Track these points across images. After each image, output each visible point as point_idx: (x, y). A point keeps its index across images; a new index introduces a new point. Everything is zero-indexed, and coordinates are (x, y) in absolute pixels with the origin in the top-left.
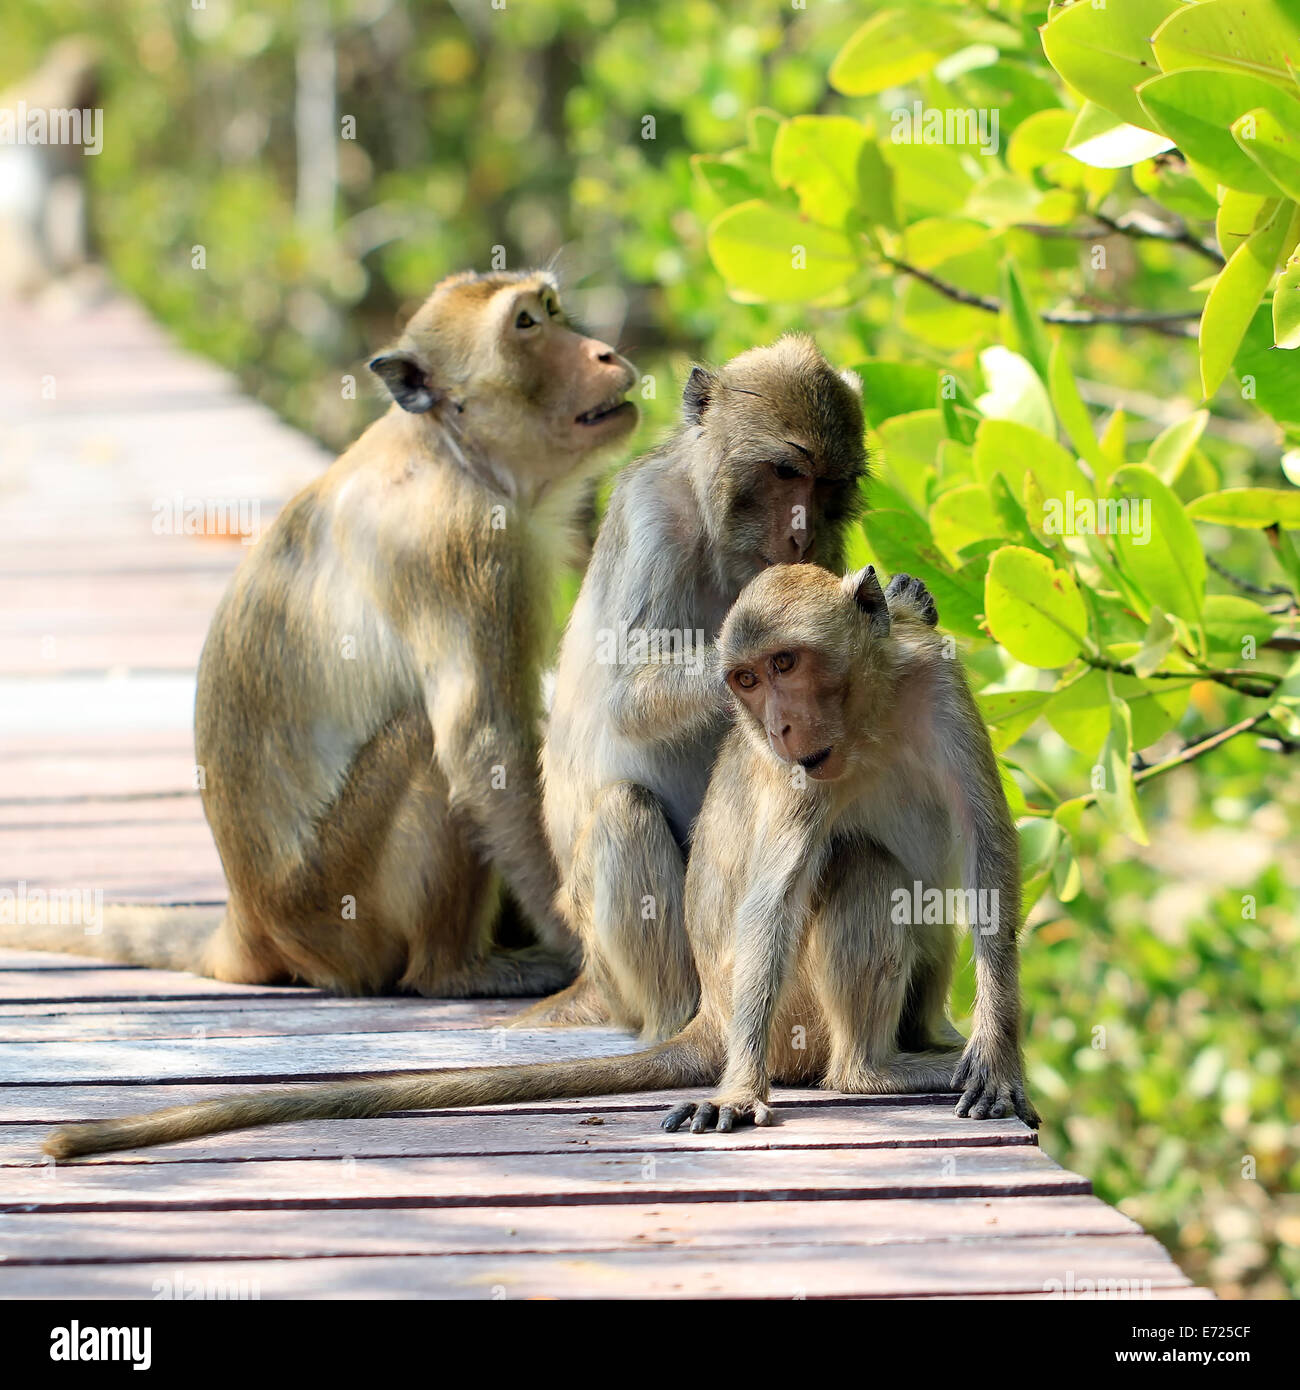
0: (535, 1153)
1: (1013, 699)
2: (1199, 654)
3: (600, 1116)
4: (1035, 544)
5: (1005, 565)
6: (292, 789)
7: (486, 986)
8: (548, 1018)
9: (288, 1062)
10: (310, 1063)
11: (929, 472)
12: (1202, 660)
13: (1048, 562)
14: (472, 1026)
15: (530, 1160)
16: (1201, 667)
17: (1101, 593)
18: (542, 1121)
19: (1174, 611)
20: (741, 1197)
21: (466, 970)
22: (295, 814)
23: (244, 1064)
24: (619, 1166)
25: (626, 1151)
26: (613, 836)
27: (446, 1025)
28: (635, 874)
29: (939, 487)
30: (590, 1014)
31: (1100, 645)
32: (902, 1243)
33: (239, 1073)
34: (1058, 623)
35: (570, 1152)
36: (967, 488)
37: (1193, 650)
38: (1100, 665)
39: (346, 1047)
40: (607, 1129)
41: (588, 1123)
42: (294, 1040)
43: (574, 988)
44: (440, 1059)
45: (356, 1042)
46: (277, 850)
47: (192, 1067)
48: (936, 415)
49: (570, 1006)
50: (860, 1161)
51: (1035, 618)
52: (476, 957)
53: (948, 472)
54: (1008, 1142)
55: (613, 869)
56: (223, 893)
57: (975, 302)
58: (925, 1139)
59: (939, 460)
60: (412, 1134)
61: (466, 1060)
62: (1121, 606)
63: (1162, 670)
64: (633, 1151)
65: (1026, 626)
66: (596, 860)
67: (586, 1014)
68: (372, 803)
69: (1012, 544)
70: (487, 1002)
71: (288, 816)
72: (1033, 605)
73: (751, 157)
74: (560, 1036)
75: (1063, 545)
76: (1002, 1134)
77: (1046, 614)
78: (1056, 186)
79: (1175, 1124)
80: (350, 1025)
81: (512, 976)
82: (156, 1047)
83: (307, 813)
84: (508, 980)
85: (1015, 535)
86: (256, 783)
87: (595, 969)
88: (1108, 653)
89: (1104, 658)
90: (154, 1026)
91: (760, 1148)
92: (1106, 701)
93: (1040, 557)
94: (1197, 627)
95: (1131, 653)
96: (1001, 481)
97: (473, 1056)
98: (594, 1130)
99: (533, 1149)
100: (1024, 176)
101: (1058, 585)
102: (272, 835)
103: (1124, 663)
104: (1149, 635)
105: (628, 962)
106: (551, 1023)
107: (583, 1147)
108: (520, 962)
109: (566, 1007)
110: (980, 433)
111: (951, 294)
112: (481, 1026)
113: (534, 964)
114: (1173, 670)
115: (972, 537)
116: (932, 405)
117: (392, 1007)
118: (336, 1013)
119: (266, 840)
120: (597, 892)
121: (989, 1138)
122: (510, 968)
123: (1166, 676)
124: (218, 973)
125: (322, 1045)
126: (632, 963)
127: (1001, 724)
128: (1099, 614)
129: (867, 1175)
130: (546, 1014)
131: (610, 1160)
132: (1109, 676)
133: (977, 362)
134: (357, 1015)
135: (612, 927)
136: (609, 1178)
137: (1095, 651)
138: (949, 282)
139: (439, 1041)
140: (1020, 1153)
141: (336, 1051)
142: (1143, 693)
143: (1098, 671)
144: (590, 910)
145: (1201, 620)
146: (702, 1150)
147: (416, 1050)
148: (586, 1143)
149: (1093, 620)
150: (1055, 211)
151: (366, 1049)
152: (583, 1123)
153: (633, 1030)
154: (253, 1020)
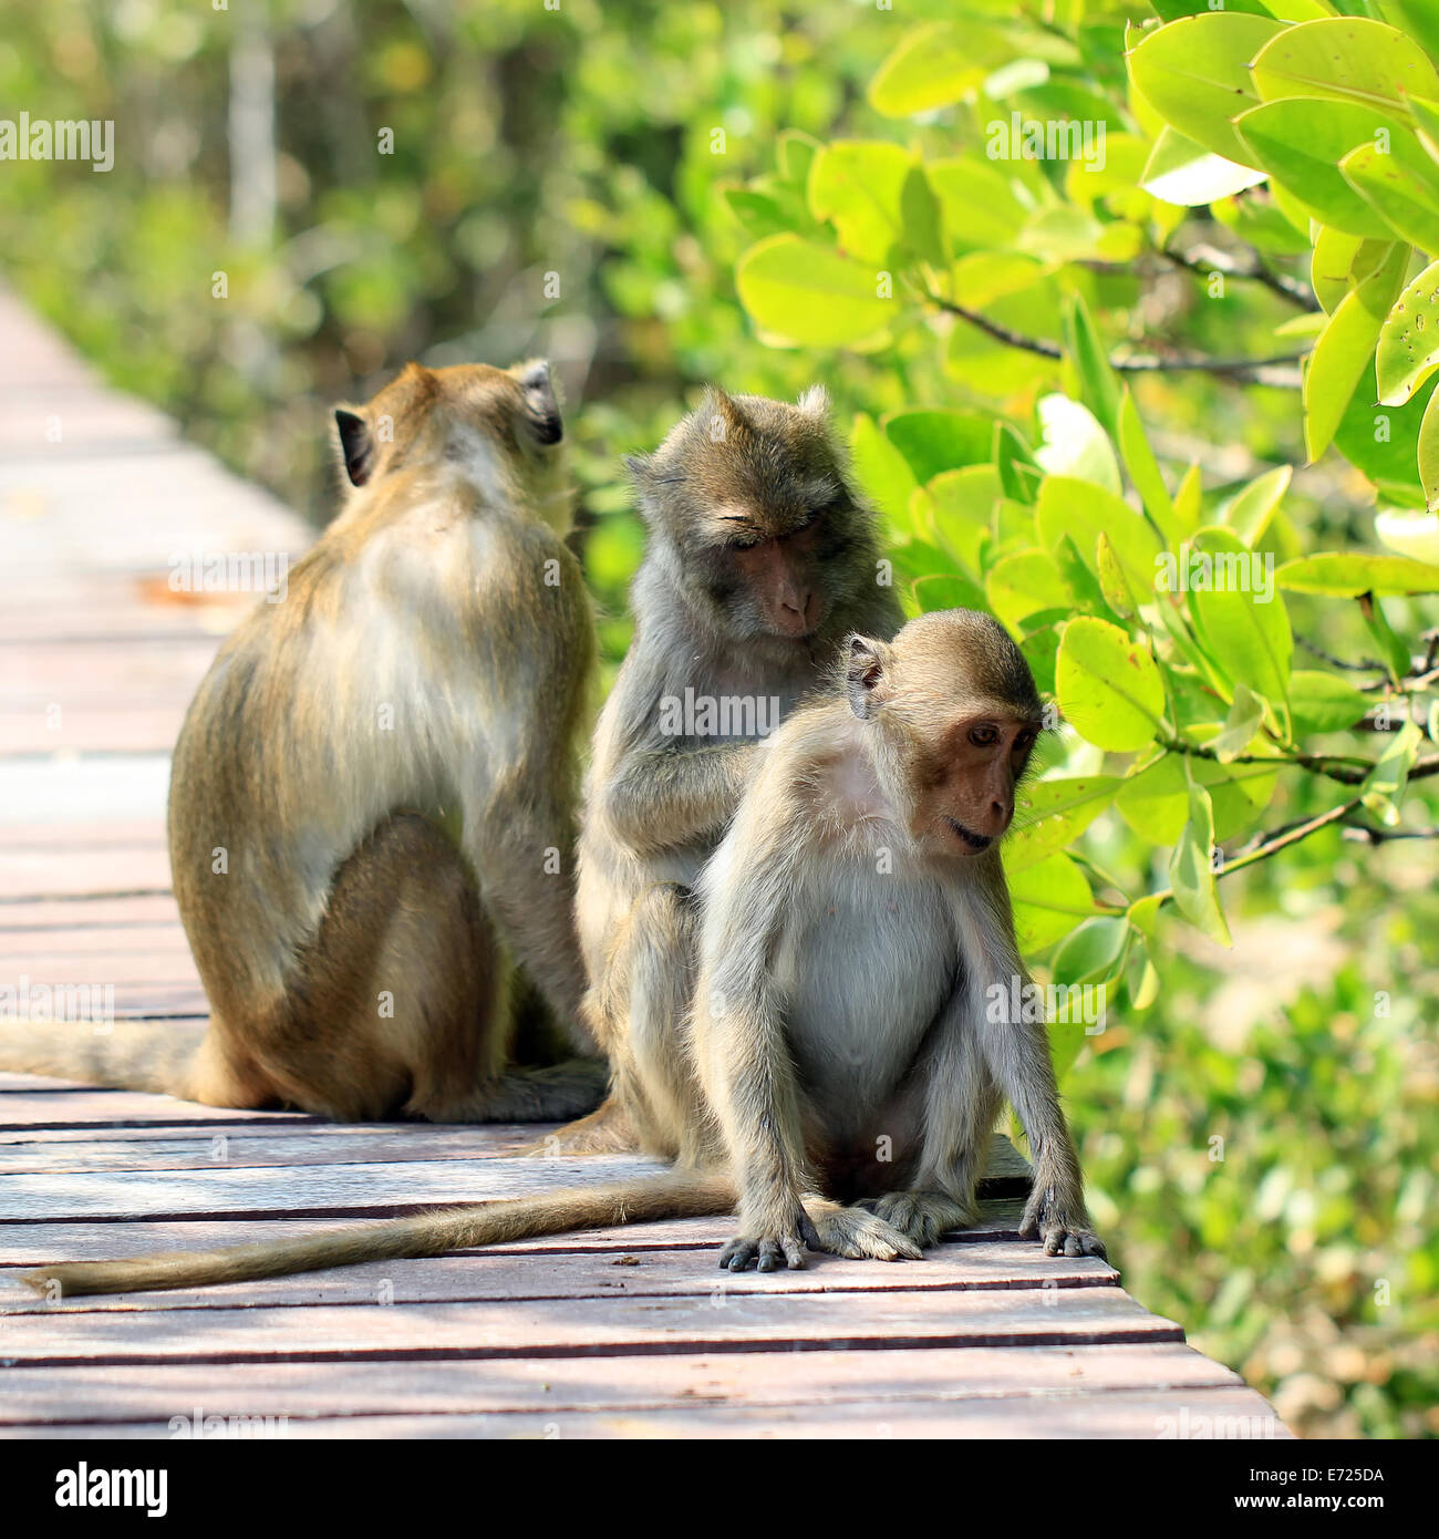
0: (566, 1298)
1: (1081, 785)
2: (1284, 735)
3: (635, 1256)
4: (1107, 613)
5: (1076, 637)
6: (275, 915)
7: (500, 1110)
8: (571, 1145)
9: (285, 1196)
10: (308, 1197)
11: (983, 533)
12: (1288, 742)
13: (1123, 634)
14: (489, 1154)
15: (561, 1306)
16: (1285, 750)
17: (1176, 668)
18: (570, 1261)
19: (1256, 687)
20: (797, 1347)
21: (478, 1093)
22: (277, 941)
23: (236, 1198)
24: (660, 1312)
25: (667, 1295)
26: (654, 942)
27: (458, 1153)
28: (678, 986)
29: (994, 551)
30: (618, 1140)
31: (1178, 727)
32: (979, 1398)
33: (231, 1209)
34: (1133, 701)
35: (604, 1297)
36: (1026, 551)
37: (1277, 731)
38: (1176, 748)
39: (349, 1178)
40: (644, 1269)
41: (623, 1263)
42: (289, 1173)
43: (600, 1112)
44: (453, 1192)
45: (359, 1172)
46: (257, 978)
47: (178, 1202)
48: (989, 471)
49: (596, 1131)
50: (926, 1306)
51: (1109, 696)
52: (490, 1079)
53: (1003, 535)
54: (1089, 1283)
55: (653, 978)
56: (204, 1006)
57: (1030, 346)
58: (996, 1280)
59: (995, 521)
60: (428, 1277)
61: (482, 1193)
62: (1198, 683)
63: (1245, 754)
64: (675, 1295)
65: (1099, 706)
66: (635, 968)
67: (613, 1140)
68: (360, 927)
69: (1081, 614)
70: (502, 1127)
71: (269, 943)
72: (1107, 682)
73: (782, 185)
74: (585, 1166)
75: (1139, 616)
76: (1082, 1275)
77: (1121, 692)
78: (1120, 218)
79: (1239, 1253)
80: (351, 1153)
81: (529, 1100)
82: (137, 1180)
83: (289, 940)
84: (526, 1103)
85: (1085, 605)
86: (235, 905)
87: (625, 1090)
88: (1187, 735)
89: (1181, 741)
90: (133, 1156)
91: (816, 1292)
92: (1184, 787)
93: (1114, 628)
94: (1283, 707)
95: (1211, 735)
96: (1069, 544)
97: (489, 1189)
98: (630, 1271)
99: (564, 1294)
100: (1083, 206)
101: (1133, 659)
102: (252, 962)
103: (1203, 746)
104: (1231, 716)
105: (666, 1083)
106: (574, 1152)
107: (619, 1291)
108: (539, 1085)
109: (592, 1133)
110: (1042, 491)
111: (1004, 338)
112: (497, 1154)
113: (556, 1087)
114: (1256, 754)
115: (1031, 607)
116: (987, 460)
117: (397, 1134)
118: (335, 1140)
119: (246, 967)
120: (633, 1004)
121: (1069, 1279)
122: (528, 1091)
123: (1249, 760)
124: (202, 1097)
125: (322, 1177)
126: (670, 1084)
127: (1068, 813)
128: (1176, 691)
129: (934, 1322)
130: (569, 1140)
131: (650, 1305)
132: (1187, 760)
133: (1036, 412)
134: (358, 1143)
135: (649, 1042)
136: (652, 1325)
137: (1172, 733)
138: (1001, 324)
139: (451, 1171)
140: (1102, 1296)
141: (338, 1184)
142: (1225, 779)
143: (1174, 755)
144: (624, 1022)
145: (1286, 699)
146: (751, 1293)
147: (426, 1182)
148: (622, 1286)
149: (1171, 697)
150: (1119, 246)
151: (370, 1181)
152: (616, 1263)
153: (666, 1158)
154: (243, 1148)
